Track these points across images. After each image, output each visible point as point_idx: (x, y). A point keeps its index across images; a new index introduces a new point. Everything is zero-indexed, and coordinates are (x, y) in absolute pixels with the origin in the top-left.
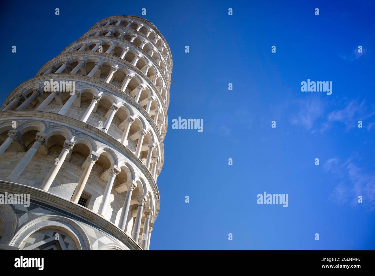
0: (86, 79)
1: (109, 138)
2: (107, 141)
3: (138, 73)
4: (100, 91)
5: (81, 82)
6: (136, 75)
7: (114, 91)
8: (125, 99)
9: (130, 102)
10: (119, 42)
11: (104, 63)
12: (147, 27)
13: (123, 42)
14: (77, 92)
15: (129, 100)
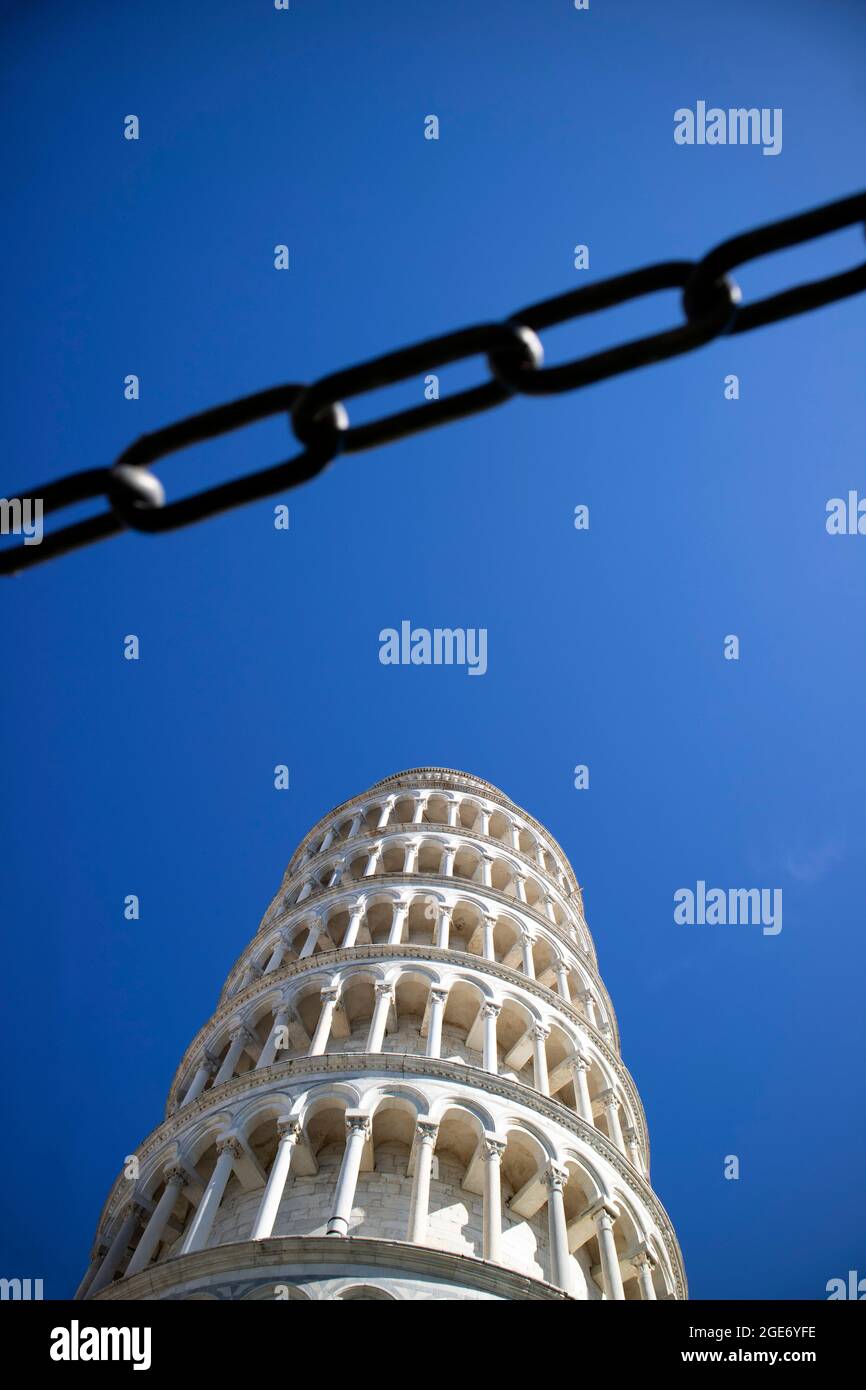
0: (247, 1083)
1: (348, 1247)
2: (348, 1262)
3: (412, 957)
4: (294, 1097)
5: (238, 1101)
6: (404, 968)
7: (338, 1067)
8: (382, 1073)
9: (404, 1071)
10: (331, 901)
11: (300, 993)
12: (409, 794)
13: (343, 891)
14: (229, 1142)
15: (397, 1067)
